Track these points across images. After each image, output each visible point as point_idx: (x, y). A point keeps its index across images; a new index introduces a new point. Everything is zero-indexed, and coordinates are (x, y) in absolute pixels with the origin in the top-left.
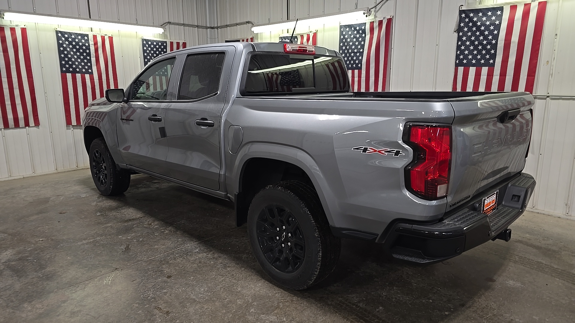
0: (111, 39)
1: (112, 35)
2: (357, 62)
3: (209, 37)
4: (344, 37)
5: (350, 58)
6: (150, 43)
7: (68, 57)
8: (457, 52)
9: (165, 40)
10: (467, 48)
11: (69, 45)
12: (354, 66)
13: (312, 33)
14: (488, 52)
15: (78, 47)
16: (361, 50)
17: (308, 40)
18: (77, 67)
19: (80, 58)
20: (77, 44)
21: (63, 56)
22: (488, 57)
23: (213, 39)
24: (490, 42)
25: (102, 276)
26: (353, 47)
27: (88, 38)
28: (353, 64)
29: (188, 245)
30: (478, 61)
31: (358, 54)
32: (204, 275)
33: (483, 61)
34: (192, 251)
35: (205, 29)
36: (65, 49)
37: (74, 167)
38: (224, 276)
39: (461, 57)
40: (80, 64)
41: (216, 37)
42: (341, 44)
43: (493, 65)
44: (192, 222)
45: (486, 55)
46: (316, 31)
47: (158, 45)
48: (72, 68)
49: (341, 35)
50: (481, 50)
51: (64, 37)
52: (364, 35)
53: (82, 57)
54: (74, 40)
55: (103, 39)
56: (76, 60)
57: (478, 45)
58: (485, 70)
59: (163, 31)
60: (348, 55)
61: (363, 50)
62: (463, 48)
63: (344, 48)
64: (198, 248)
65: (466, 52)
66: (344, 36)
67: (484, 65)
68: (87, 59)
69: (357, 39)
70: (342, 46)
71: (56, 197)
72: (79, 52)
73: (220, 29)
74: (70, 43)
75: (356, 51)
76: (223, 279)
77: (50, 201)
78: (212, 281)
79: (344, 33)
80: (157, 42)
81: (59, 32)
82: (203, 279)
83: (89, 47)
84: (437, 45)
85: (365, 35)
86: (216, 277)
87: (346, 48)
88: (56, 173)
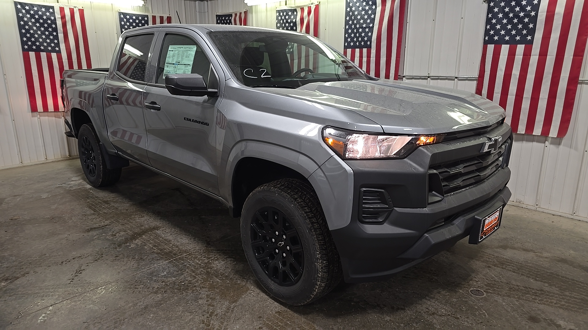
0: (81, 12)
1: (82, 7)
2: (366, 39)
3: (197, 10)
4: (351, 10)
5: (358, 35)
6: (128, 17)
7: (30, 33)
8: (486, 26)
9: (146, 14)
10: (499, 21)
11: (31, 18)
12: (363, 43)
13: (314, 4)
14: (525, 26)
15: (41, 21)
16: (371, 25)
17: (309, 13)
18: (42, 44)
19: (45, 34)
20: (41, 17)
21: (23, 31)
22: (525, 32)
23: (203, 13)
24: (529, 14)
25: (38, 312)
26: (362, 21)
27: (54, 10)
28: (361, 42)
29: (155, 265)
30: (513, 37)
31: (367, 30)
32: (168, 312)
33: (518, 38)
34: (159, 274)
35: (193, 2)
36: (26, 23)
37: (42, 159)
38: (193, 312)
39: (492, 32)
40: (45, 40)
41: (206, 11)
42: (348, 18)
43: (531, 42)
44: (165, 232)
45: (522, 29)
46: (318, 2)
47: (138, 19)
48: (36, 45)
49: (347, 7)
50: (517, 24)
51: (25, 9)
52: (374, 7)
53: (47, 33)
54: (36, 12)
55: (72, 11)
56: (40, 36)
57: (513, 18)
58: (520, 48)
59: (143, 3)
60: (355, 31)
61: (373, 25)
62: (494, 21)
63: (350, 22)
64: (167, 270)
65: (498, 27)
66: (351, 8)
67: (520, 42)
68: (53, 35)
69: (366, 12)
70: (349, 21)
71: (13, 197)
72: (44, 27)
73: (210, 2)
74: (32, 16)
75: (364, 26)
76: (191, 317)
77: (4, 203)
78: (176, 321)
79: (351, 5)
80: (137, 16)
81: (18, 3)
82: (166, 317)
83: (55, 21)
84: (462, 18)
85: (376, 7)
86: (182, 314)
87: (353, 23)
88: (21, 167)
